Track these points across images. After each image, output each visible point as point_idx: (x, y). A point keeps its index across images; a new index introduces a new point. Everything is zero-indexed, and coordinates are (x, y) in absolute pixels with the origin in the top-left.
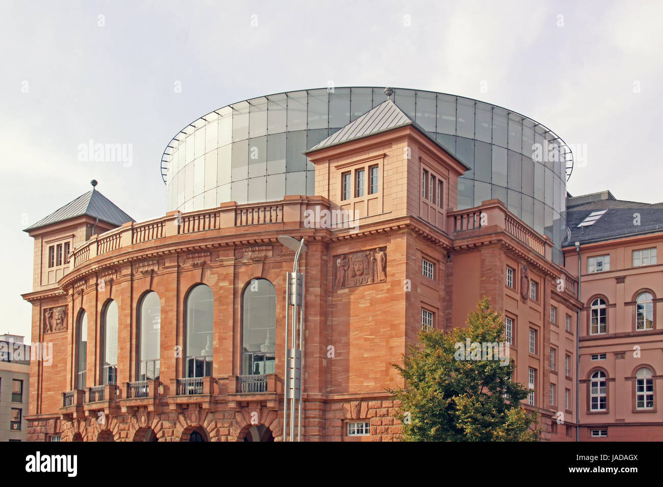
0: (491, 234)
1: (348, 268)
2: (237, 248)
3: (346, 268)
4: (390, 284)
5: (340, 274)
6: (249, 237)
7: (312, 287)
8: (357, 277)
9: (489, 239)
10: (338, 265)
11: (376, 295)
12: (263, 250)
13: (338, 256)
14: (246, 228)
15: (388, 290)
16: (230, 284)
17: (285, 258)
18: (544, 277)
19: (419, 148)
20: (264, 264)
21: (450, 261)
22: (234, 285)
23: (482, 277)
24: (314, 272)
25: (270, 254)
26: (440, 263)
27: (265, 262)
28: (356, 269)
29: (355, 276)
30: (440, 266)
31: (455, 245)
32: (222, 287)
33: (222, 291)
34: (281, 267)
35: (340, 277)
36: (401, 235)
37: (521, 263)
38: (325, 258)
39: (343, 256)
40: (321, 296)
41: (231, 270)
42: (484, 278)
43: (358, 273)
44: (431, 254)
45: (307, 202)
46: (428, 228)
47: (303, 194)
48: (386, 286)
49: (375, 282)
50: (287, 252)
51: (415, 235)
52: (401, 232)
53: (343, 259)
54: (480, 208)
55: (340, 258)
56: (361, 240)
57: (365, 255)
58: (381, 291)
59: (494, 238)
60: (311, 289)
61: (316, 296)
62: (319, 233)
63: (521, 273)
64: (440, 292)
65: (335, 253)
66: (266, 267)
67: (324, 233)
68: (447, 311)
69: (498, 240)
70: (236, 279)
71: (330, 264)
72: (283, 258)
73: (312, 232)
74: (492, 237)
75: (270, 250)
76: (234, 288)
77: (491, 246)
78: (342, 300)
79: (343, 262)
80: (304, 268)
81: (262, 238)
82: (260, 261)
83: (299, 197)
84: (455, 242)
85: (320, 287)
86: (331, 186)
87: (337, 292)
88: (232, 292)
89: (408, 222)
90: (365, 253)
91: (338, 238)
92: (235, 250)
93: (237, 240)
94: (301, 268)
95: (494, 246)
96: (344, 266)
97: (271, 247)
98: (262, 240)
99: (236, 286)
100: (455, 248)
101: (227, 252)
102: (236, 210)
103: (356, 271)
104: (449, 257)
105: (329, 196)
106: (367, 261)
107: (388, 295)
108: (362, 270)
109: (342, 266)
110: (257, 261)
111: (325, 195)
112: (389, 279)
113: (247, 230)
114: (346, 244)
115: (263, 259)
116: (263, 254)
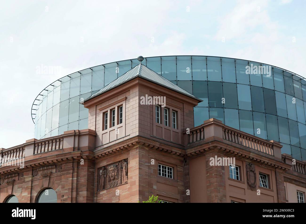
0: (208, 143)
1: (107, 176)
2: (34, 169)
3: (105, 176)
4: (129, 184)
5: (102, 180)
6: (40, 160)
7: (81, 191)
8: (112, 181)
9: (208, 147)
10: (101, 174)
11: (123, 193)
12: (49, 169)
13: (100, 168)
14: (40, 155)
15: (129, 188)
16: (28, 194)
17: (63, 172)
18: (274, 170)
19: (150, 91)
20: (50, 178)
21: (187, 165)
22: (31, 194)
23: (207, 174)
24: (83, 181)
25: (54, 171)
26: (178, 166)
27: (51, 177)
28: (110, 176)
29: (110, 181)
30: (178, 168)
31: (187, 153)
32: (24, 196)
33: (23, 199)
34: (61, 179)
35: (102, 183)
36: (136, 149)
37: (245, 161)
38: (91, 170)
39: (103, 168)
40: (87, 197)
41: (30, 184)
42: (208, 174)
43: (112, 178)
44: (167, 161)
45: (78, 134)
46: (158, 143)
47: (76, 129)
48: (128, 186)
49: (122, 184)
50: (65, 168)
51: (147, 149)
52: (135, 147)
53: (104, 170)
54: (202, 126)
55: (102, 169)
56: (113, 155)
57: (115, 166)
58: (126, 190)
59: (211, 146)
60: (80, 193)
61: (84, 197)
62: (85, 153)
63: (247, 169)
64: (178, 187)
65: (99, 167)
66: (52, 180)
67: (87, 153)
68: (186, 201)
69: (213, 146)
70: (33, 190)
71: (96, 174)
72: (62, 173)
73: (79, 153)
74: (210, 145)
75: (54, 168)
76: (31, 196)
77: (211, 151)
78: (102, 198)
79: (103, 172)
80: (76, 178)
81: (48, 160)
82: (47, 176)
83: (73, 132)
84: (187, 151)
85: (87, 191)
86: (97, 122)
87: (100, 193)
88: (30, 199)
89: (137, 140)
90: (116, 165)
91: (98, 156)
92: (33, 170)
93: (32, 164)
94: (74, 179)
95: (213, 151)
96: (104, 175)
97: (54, 166)
98: (48, 162)
99: (32, 195)
100: (188, 155)
101: (28, 172)
102: (34, 144)
103: (110, 177)
104: (186, 162)
105: (96, 129)
106: (117, 169)
107: (129, 192)
108: (114, 176)
109: (103, 174)
110: (45, 176)
111: (93, 128)
112: (129, 181)
113: (40, 156)
114: (105, 159)
115: (49, 175)
116: (49, 171)
